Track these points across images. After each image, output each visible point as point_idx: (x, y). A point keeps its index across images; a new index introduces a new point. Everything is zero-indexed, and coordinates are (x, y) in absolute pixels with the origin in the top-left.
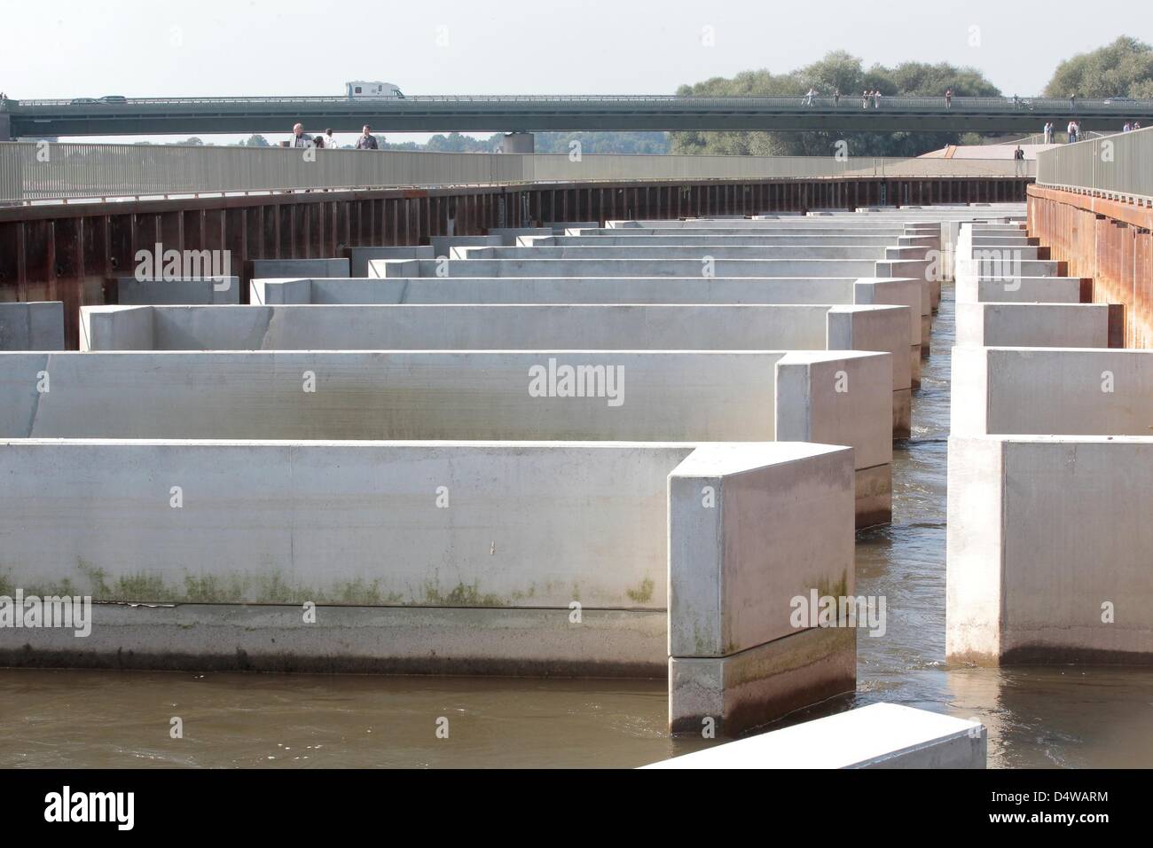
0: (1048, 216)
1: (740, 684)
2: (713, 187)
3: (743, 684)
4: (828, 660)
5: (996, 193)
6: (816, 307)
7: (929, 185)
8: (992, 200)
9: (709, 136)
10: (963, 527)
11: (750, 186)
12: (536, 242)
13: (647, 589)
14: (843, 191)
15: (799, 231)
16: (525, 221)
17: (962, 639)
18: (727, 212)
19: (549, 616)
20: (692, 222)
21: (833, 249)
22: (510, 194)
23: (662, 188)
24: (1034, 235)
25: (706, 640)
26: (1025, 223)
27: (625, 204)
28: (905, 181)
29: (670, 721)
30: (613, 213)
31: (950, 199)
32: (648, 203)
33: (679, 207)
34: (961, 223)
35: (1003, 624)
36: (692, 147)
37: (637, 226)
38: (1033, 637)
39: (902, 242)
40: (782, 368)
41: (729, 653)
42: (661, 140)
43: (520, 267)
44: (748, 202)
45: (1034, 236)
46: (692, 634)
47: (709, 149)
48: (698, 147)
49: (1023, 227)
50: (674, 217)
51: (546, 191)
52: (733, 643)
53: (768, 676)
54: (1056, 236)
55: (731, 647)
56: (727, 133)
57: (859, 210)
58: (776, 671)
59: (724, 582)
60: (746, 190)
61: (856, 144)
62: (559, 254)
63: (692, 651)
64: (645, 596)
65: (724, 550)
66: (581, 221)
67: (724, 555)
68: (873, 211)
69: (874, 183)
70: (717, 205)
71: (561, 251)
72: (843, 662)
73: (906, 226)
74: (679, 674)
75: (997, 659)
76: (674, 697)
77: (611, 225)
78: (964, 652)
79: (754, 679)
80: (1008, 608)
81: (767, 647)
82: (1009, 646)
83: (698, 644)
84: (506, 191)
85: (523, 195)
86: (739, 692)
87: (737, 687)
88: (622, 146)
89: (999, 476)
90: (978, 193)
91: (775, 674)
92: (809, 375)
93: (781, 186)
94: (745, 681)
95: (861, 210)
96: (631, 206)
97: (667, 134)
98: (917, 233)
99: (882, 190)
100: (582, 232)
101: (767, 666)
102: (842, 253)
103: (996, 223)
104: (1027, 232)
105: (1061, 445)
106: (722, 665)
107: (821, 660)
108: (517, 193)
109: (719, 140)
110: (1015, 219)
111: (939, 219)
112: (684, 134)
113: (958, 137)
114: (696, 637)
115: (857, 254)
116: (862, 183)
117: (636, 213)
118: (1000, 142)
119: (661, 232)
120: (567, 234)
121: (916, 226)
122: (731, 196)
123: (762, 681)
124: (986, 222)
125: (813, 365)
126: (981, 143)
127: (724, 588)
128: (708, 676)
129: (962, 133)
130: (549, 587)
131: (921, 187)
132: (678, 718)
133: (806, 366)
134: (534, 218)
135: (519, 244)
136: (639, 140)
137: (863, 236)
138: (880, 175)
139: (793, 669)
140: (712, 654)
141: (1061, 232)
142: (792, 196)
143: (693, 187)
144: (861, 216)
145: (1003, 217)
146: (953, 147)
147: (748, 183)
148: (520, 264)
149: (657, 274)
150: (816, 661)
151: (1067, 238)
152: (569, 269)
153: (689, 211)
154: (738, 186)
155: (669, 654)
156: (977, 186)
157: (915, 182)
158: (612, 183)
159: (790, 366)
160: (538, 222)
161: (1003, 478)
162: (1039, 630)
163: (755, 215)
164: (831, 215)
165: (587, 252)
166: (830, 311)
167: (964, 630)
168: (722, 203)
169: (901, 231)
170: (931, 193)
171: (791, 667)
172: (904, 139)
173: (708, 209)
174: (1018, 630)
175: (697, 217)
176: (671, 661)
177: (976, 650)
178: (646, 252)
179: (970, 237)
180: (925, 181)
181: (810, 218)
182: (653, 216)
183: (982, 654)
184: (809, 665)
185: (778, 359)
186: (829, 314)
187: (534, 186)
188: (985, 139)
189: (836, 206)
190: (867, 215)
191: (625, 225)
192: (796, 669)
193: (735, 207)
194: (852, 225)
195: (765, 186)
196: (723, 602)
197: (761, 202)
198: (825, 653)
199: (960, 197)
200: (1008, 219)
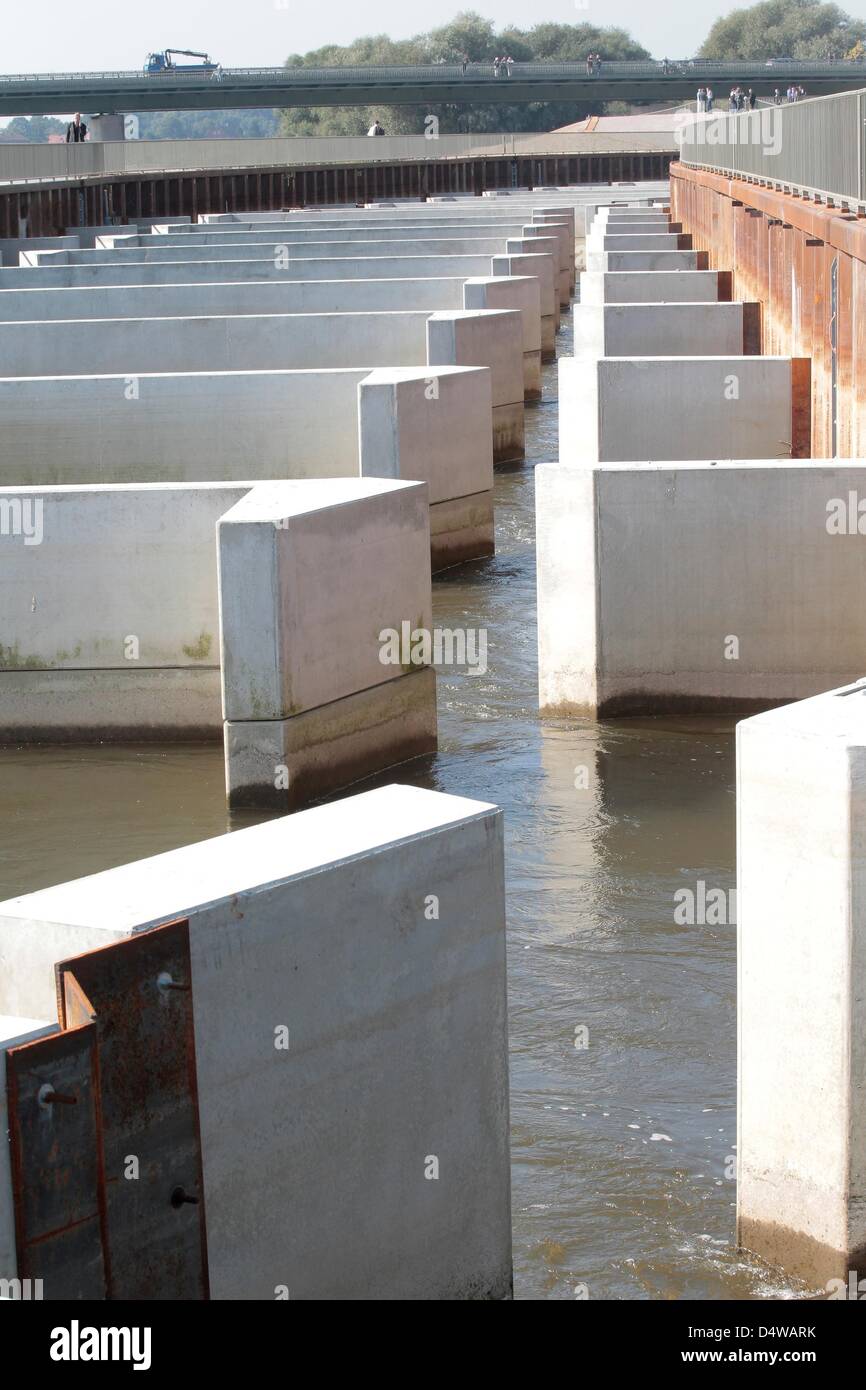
0: (689, 199)
1: (303, 748)
2: (320, 173)
3: (307, 748)
4: (404, 718)
5: (642, 169)
6: (416, 314)
7: (566, 163)
8: (637, 178)
9: (322, 112)
10: (553, 566)
11: (362, 169)
12: (117, 243)
13: (204, 643)
14: (468, 172)
15: (414, 222)
16: (109, 218)
17: (557, 689)
18: (337, 199)
19: (98, 677)
20: (295, 213)
21: (449, 242)
22: (90, 188)
23: (263, 175)
24: (677, 220)
25: (263, 701)
26: (668, 205)
27: (221, 195)
28: (539, 160)
29: (228, 791)
30: (208, 204)
31: (590, 178)
32: (246, 193)
33: (283, 196)
34: (597, 207)
35: (600, 672)
36: (304, 125)
37: (234, 219)
38: (634, 684)
39: (528, 232)
40: (365, 389)
41: (290, 714)
42: (270, 117)
43: (95, 273)
44: (361, 188)
45: (677, 222)
46: (248, 695)
47: (321, 128)
48: (310, 124)
49: (666, 210)
50: (277, 207)
51: (131, 183)
52: (294, 704)
53: (335, 738)
54: (698, 223)
55: (292, 708)
56: (342, 108)
57: (487, 194)
58: (344, 732)
59: (282, 636)
60: (358, 174)
61: (488, 117)
62: (142, 256)
63: (249, 713)
64: (202, 652)
65: (280, 600)
66: (171, 215)
67: (280, 607)
68: (502, 194)
69: (503, 163)
70: (326, 192)
71: (144, 252)
72: (422, 719)
73: (536, 212)
74: (235, 739)
75: (595, 709)
76: (230, 764)
77: (204, 219)
78: (558, 703)
79: (320, 741)
80: (606, 653)
81: (333, 706)
82: (608, 694)
83: (255, 706)
84: (86, 184)
85: (104, 188)
86: (303, 757)
87: (300, 751)
88: (227, 125)
89: (592, 507)
90: (621, 170)
91: (343, 735)
92: (395, 395)
93: (397, 169)
94: (308, 744)
95: (488, 193)
96: (228, 197)
97: (275, 111)
98: (546, 220)
99: (513, 170)
100: (171, 229)
101: (334, 727)
102: (459, 248)
103: (638, 206)
104: (670, 216)
105: (659, 472)
106: (282, 728)
107: (396, 718)
108: (97, 187)
109: (334, 116)
110: (659, 200)
111: (574, 202)
112: (293, 110)
113: (602, 106)
114: (254, 698)
115: (476, 247)
116: (490, 162)
117: (234, 204)
118: (648, 112)
119: (260, 226)
120: (154, 232)
121: (546, 212)
122: (341, 182)
123: (329, 743)
124: (627, 205)
125: (400, 385)
126: (628, 113)
127: (281, 644)
128: (267, 740)
129: (607, 101)
130: (97, 645)
131: (556, 166)
132: (236, 787)
133: (392, 386)
134: (118, 214)
135: (99, 246)
136: (245, 116)
137: (486, 227)
138: (510, 153)
139: (363, 729)
140: (271, 717)
141: (701, 218)
142: (411, 182)
143: (297, 173)
144: (489, 201)
145: (646, 198)
146: (595, 119)
147: (360, 167)
148: (95, 271)
149: (248, 277)
150: (390, 719)
151: (707, 224)
152: (151, 275)
153: (294, 200)
154: (348, 171)
155: (224, 718)
156: (621, 162)
157: (549, 161)
158: (206, 171)
159: (374, 386)
160: (123, 219)
161: (595, 510)
162: (641, 676)
163: (368, 202)
164: (455, 200)
165: (173, 254)
166: (431, 318)
167: (558, 678)
168: (331, 189)
169: (528, 219)
170: (568, 172)
171: (361, 726)
172: (541, 110)
173: (316, 197)
174: (617, 677)
175: (302, 207)
176: (226, 725)
177: (572, 700)
178: (237, 252)
179: (606, 221)
180: (561, 159)
181: (430, 205)
182: (253, 207)
183: (578, 705)
184: (381, 724)
185: (362, 379)
186: (429, 322)
187: (117, 177)
188: (633, 108)
189: (461, 190)
190: (495, 199)
191: (219, 219)
192: (368, 729)
193: (346, 194)
194: (474, 212)
195: (380, 169)
196: (280, 658)
197: (376, 188)
198: (400, 710)
199: (601, 176)
200: (651, 201)
